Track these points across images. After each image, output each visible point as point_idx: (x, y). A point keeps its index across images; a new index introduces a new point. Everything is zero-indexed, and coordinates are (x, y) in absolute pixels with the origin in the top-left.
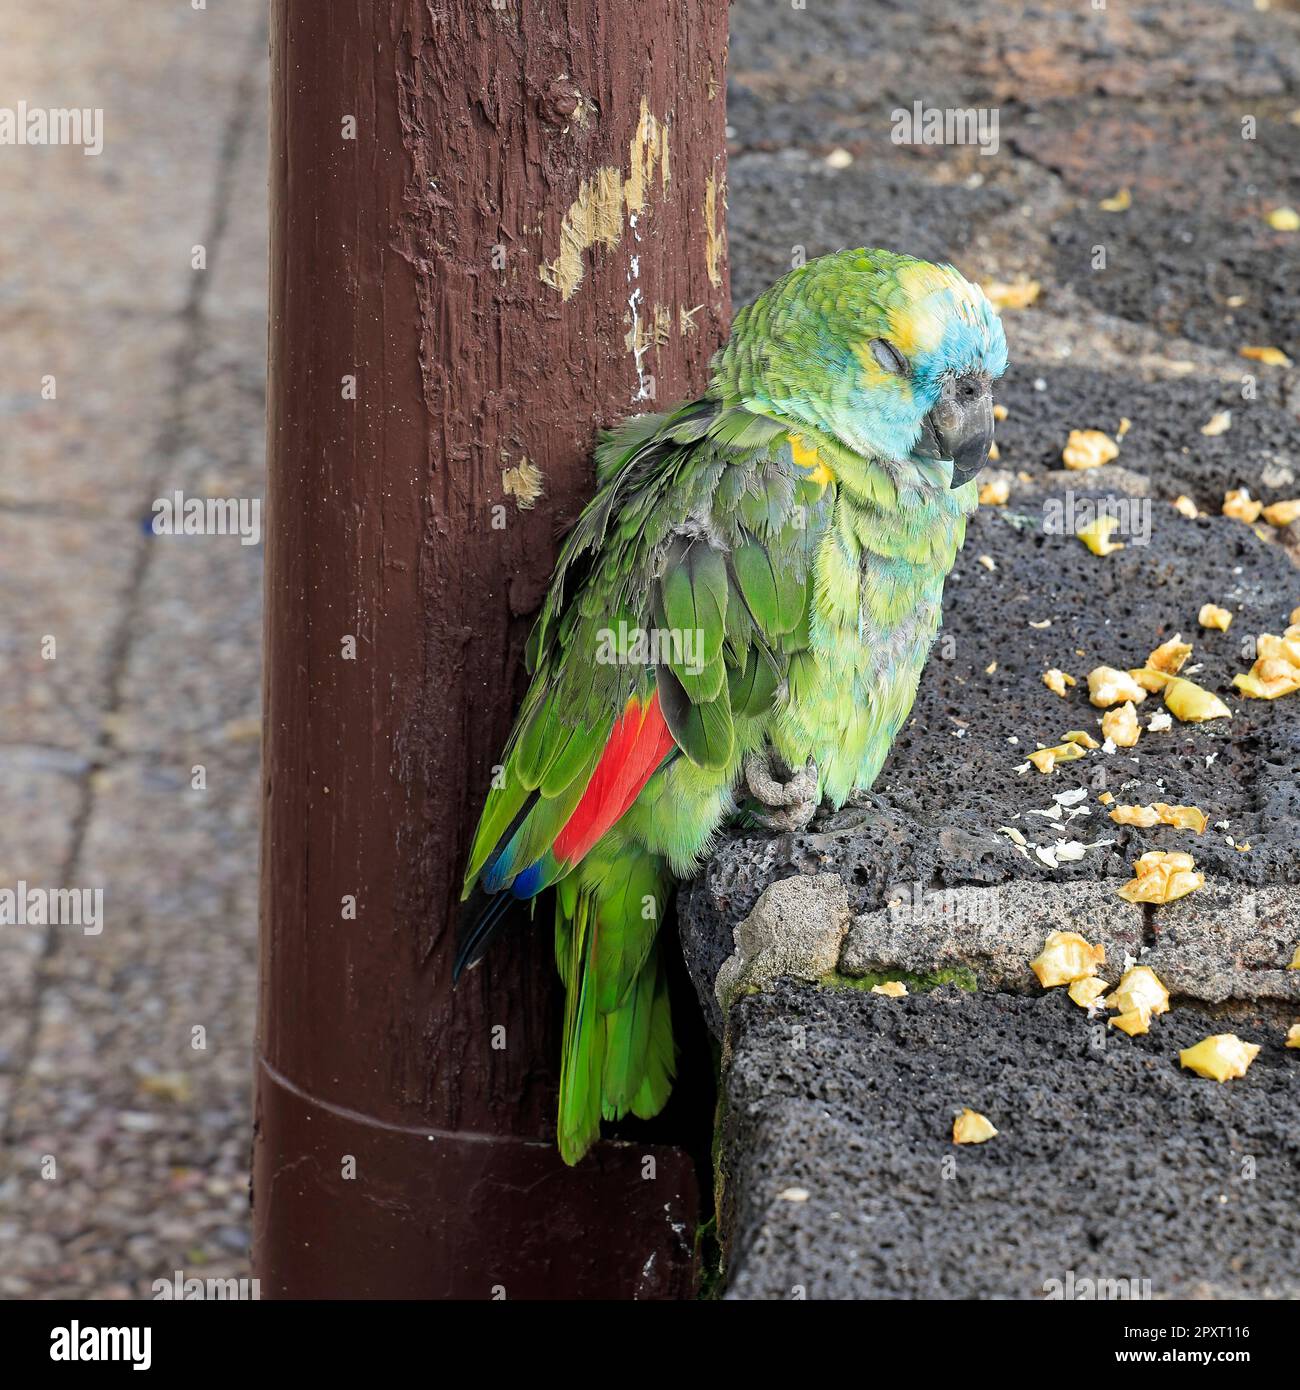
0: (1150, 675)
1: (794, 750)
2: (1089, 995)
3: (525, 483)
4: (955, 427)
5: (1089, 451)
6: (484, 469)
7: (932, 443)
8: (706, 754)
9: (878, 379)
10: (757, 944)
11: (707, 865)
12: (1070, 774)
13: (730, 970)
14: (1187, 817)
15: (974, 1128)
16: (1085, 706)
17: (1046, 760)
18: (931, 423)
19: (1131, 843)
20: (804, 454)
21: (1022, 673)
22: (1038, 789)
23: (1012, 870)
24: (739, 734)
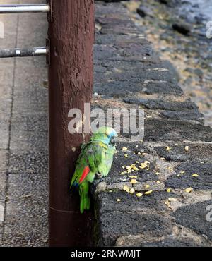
0: (132, 167)
1: (100, 171)
2: (128, 191)
3: (74, 149)
4: (112, 141)
5: (125, 149)
6: (70, 148)
7: (111, 143)
8: (93, 171)
9: (105, 137)
10: (98, 188)
11: (93, 182)
12: (125, 174)
13: (96, 191)
14: (136, 177)
15: (119, 200)
16: (126, 169)
17: (123, 173)
18: (110, 141)
19: (131, 179)
20: (100, 144)
21: (120, 167)
22: (122, 176)
23: (121, 181)
24: (95, 169)
